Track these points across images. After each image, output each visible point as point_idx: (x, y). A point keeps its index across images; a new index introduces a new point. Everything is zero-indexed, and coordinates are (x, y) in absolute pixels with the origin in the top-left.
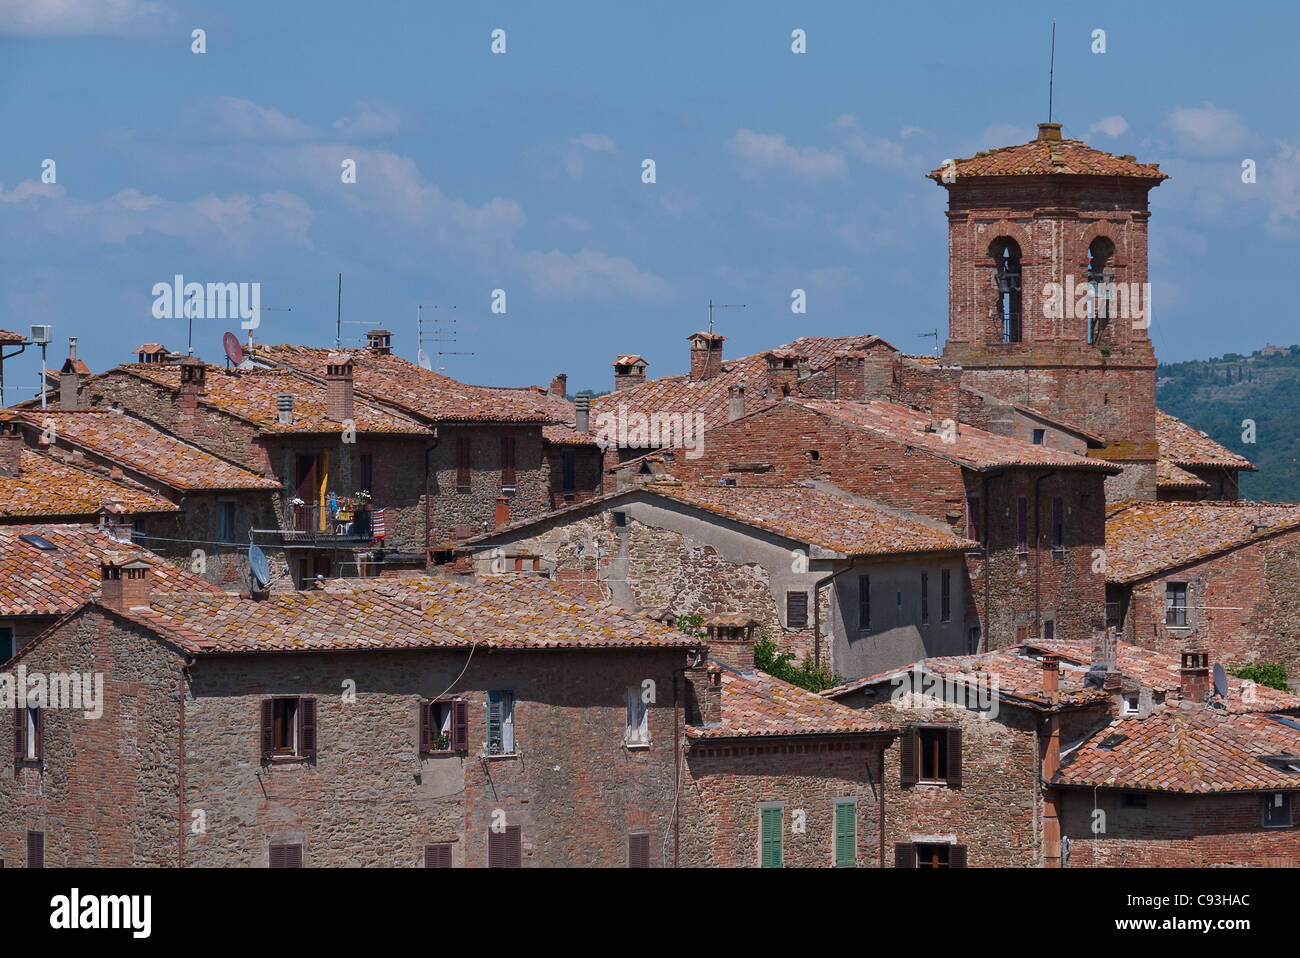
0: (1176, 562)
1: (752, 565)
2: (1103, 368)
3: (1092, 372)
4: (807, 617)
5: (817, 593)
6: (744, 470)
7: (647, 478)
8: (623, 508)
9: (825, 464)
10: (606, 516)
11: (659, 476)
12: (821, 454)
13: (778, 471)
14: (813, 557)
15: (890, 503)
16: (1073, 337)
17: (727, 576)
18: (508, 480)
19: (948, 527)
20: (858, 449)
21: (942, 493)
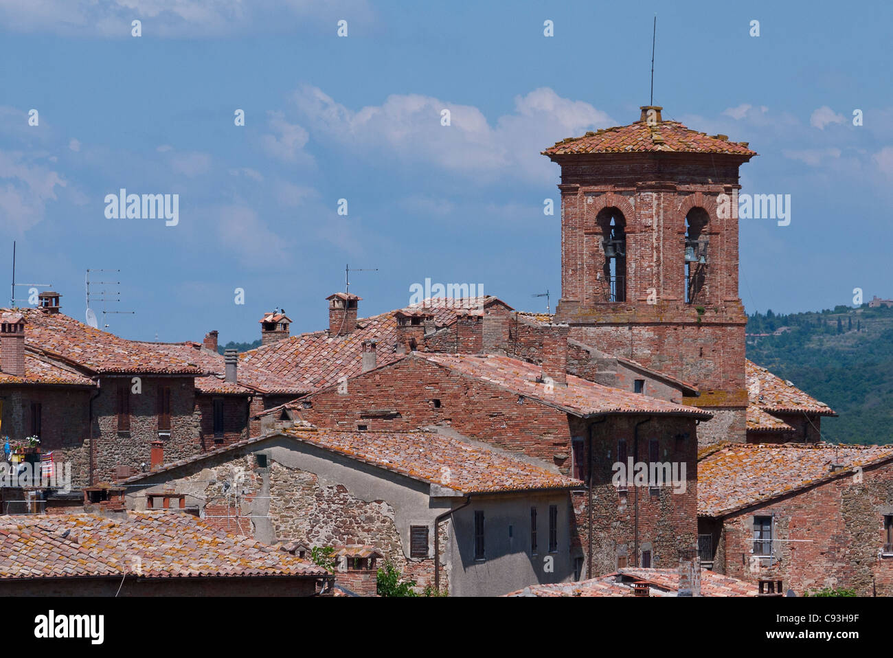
0: (762, 498)
1: (379, 502)
2: (699, 325)
3: (688, 328)
4: (428, 548)
5: (437, 527)
6: (374, 417)
7: (286, 424)
8: (265, 451)
9: (446, 412)
10: (250, 458)
11: (297, 422)
12: (444, 404)
13: (405, 417)
14: (433, 495)
15: (504, 447)
16: (672, 297)
17: (357, 512)
18: (163, 425)
19: (555, 468)
20: (476, 398)
21: (550, 437)
